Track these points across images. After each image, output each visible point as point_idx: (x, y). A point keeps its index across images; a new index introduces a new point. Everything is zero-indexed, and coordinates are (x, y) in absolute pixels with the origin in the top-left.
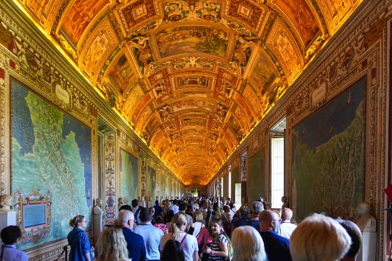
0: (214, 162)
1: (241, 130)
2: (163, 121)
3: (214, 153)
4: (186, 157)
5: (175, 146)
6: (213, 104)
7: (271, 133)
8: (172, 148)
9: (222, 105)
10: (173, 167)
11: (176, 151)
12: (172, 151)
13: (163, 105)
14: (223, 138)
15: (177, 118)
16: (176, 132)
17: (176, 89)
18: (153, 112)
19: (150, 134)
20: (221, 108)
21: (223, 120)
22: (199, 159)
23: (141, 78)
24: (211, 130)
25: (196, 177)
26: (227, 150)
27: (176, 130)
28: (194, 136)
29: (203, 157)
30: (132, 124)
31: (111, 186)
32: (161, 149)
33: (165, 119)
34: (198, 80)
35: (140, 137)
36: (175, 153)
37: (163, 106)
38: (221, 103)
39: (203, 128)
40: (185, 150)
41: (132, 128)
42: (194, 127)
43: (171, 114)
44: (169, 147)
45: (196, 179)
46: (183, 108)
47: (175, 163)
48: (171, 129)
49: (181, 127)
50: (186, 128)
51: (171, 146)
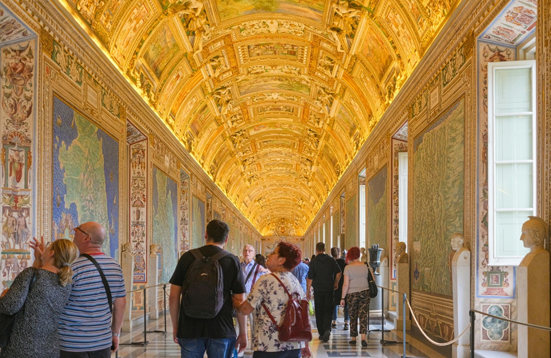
0: (312, 197)
1: (338, 163)
2: (235, 147)
3: (310, 184)
4: (265, 187)
5: (249, 173)
6: (302, 129)
7: (360, 178)
8: (244, 177)
9: (313, 132)
10: (243, 204)
11: (249, 180)
12: (243, 181)
13: (237, 131)
14: (320, 166)
15: (254, 142)
16: (251, 156)
17: (255, 115)
18: (225, 141)
19: (217, 167)
20: (312, 134)
21: (317, 146)
22: (288, 189)
23: (218, 115)
24: (303, 155)
25: (283, 220)
26: (327, 183)
27: (250, 155)
28: (278, 159)
29: (295, 186)
30: (202, 161)
31: (185, 239)
32: (229, 181)
33: (237, 145)
34: (282, 107)
35: (207, 174)
36: (248, 183)
37: (236, 133)
38: (311, 130)
39: (291, 150)
40: (264, 177)
41: (201, 166)
42: (278, 149)
43: (247, 138)
44: (240, 177)
45: (282, 223)
46: (263, 130)
47: (247, 198)
48: (245, 154)
49: (258, 150)
50: (267, 150)
51: (242, 174)
